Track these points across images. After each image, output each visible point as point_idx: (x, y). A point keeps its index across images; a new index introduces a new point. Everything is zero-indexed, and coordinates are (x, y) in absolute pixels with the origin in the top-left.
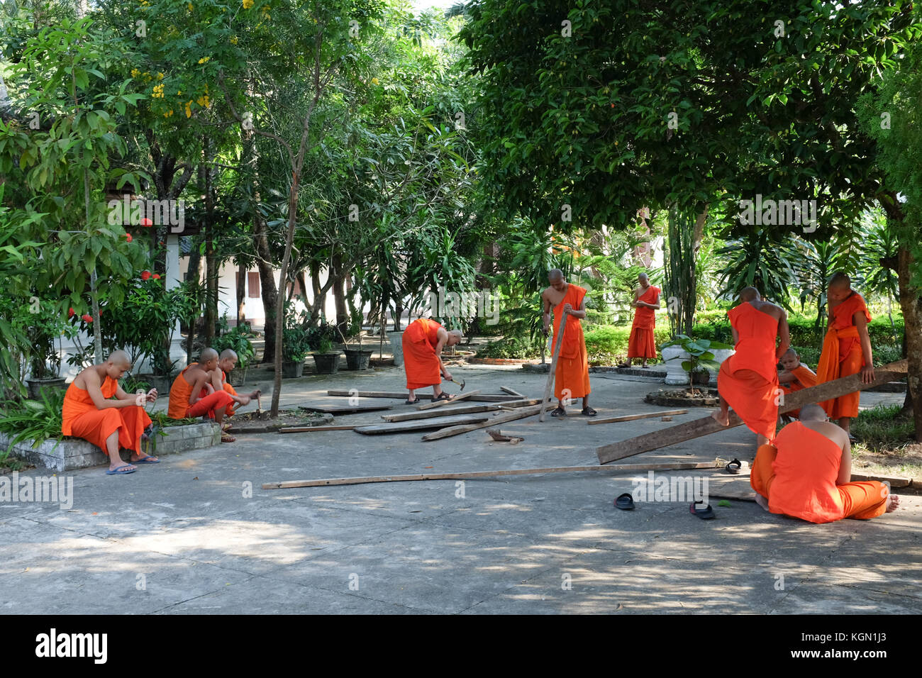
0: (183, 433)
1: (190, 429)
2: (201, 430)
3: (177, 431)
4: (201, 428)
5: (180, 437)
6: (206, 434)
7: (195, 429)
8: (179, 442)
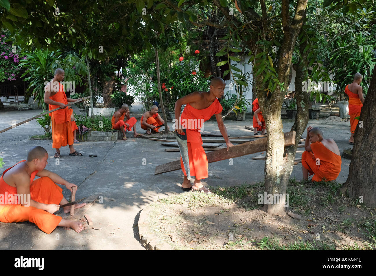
0: (99, 134)
1: (102, 133)
2: (107, 134)
3: (97, 133)
4: (107, 133)
5: (98, 136)
6: (109, 136)
7: (104, 134)
8: (97, 137)
